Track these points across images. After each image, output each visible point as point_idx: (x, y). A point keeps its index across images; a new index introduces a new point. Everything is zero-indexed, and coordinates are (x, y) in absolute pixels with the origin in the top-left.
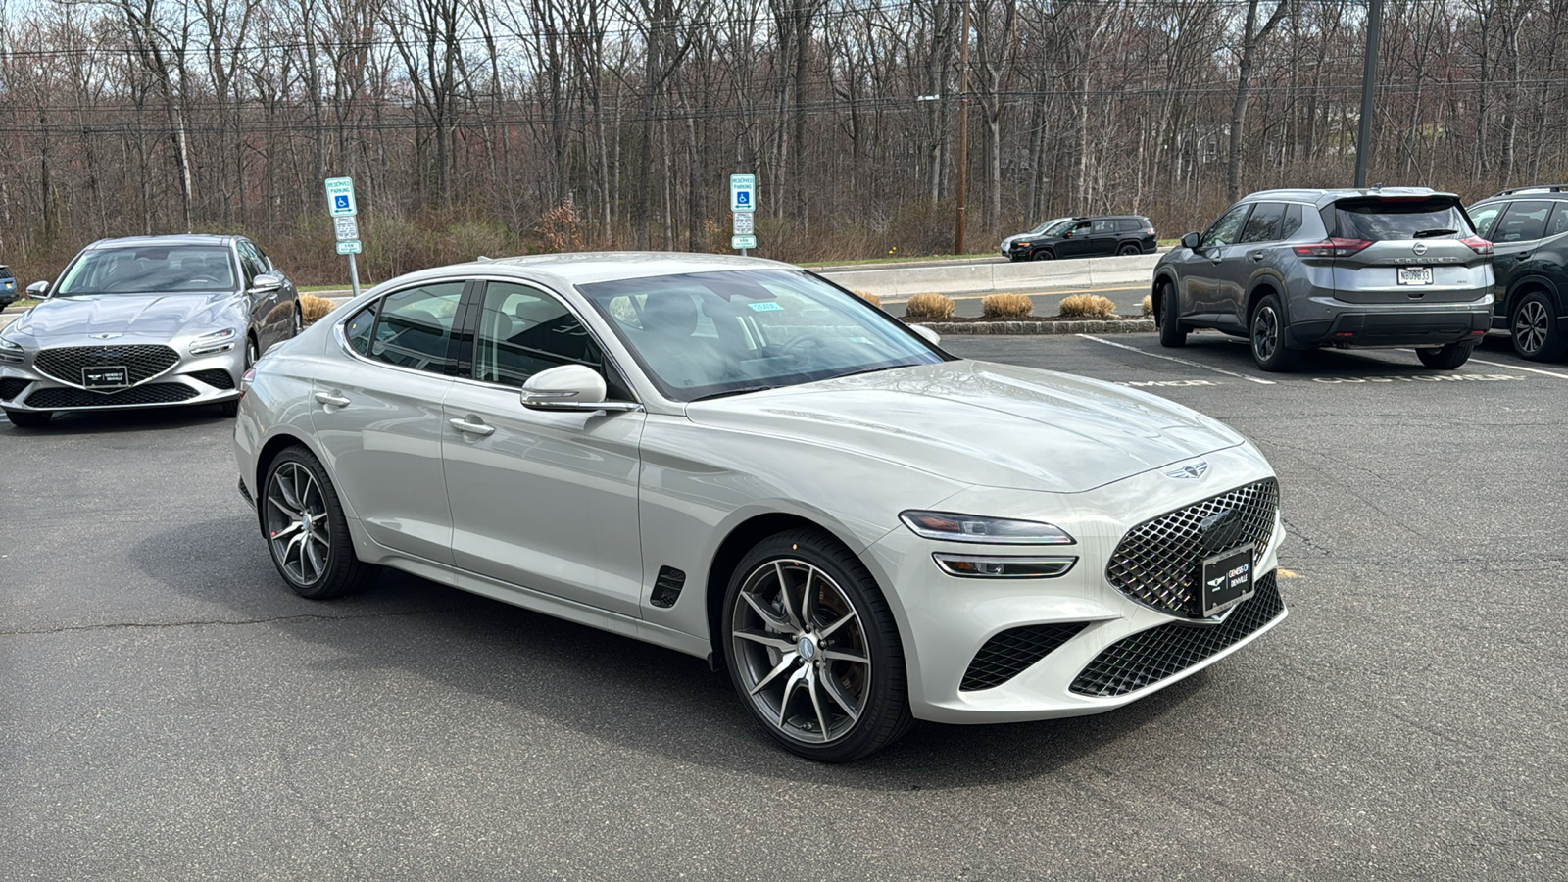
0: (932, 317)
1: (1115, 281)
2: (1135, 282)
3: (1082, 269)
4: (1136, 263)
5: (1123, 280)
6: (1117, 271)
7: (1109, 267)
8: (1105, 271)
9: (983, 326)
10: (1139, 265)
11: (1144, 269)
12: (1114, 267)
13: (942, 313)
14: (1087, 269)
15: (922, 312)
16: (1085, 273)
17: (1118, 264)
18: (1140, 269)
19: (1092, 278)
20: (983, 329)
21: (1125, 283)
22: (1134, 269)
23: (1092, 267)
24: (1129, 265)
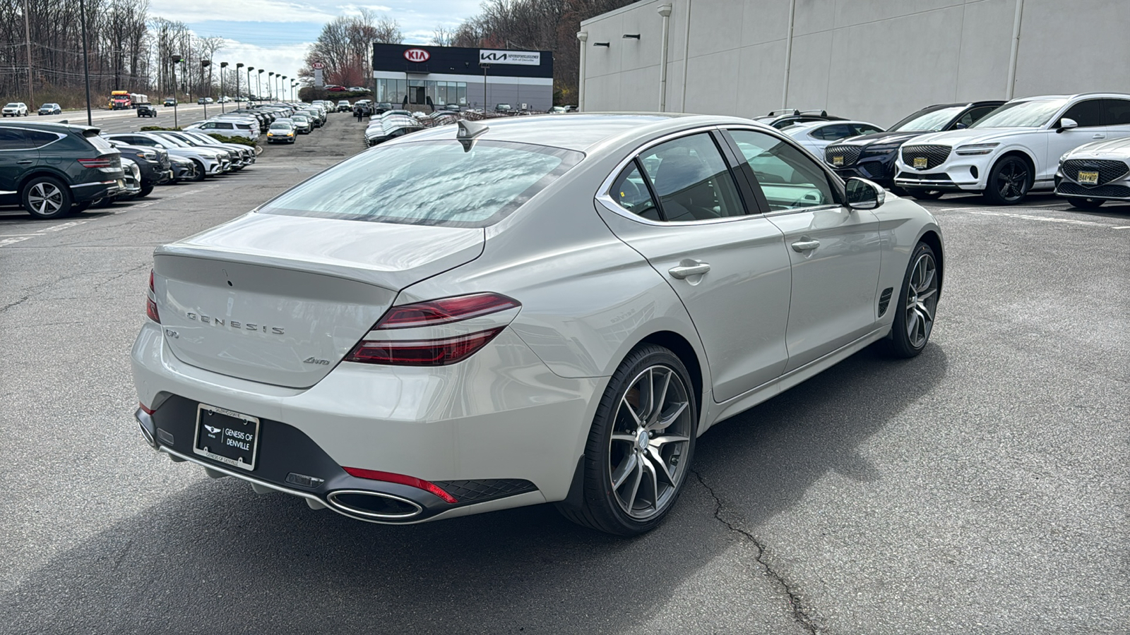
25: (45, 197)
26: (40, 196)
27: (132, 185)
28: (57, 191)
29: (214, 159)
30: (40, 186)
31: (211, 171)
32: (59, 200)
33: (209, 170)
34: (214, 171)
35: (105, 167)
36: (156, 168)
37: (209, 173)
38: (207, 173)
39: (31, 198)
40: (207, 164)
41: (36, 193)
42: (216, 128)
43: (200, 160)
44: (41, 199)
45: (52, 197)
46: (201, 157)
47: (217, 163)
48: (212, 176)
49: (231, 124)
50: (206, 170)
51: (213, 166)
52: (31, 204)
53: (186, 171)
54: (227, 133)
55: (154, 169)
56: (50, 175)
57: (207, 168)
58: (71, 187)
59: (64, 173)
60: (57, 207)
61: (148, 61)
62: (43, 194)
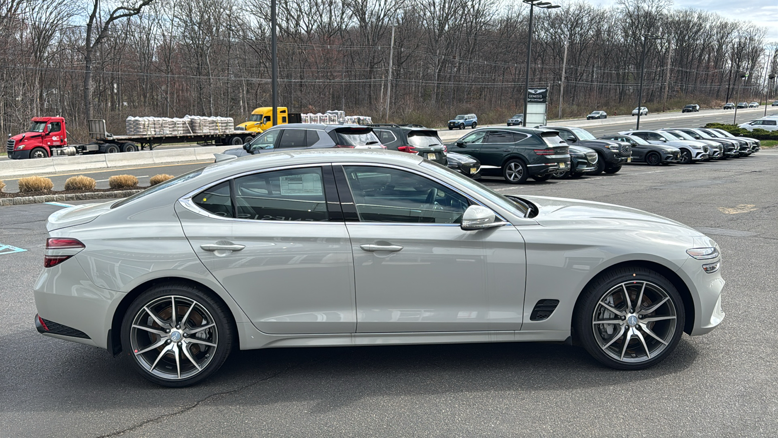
0: (86, 189)
1: (69, 170)
2: (80, 170)
3: (49, 164)
4: (79, 160)
5: (73, 169)
6: (69, 164)
7: (64, 162)
8: (62, 164)
9: (120, 193)
10: (81, 161)
11: (84, 163)
12: (67, 162)
13: (91, 186)
14: (52, 163)
15: (80, 187)
16: (51, 165)
17: (69, 161)
18: (82, 163)
19: (56, 168)
20: (120, 195)
21: (74, 170)
22: (78, 163)
23: (55, 162)
24: (76, 161)
25: (514, 172)
26: (512, 170)
27: (586, 166)
28: (520, 168)
29: (700, 148)
30: (513, 164)
31: (696, 157)
32: (521, 173)
33: (695, 156)
34: (698, 157)
35: (549, 155)
36: (616, 155)
37: (695, 159)
38: (693, 159)
39: (508, 171)
40: (694, 152)
41: (510, 169)
42: (763, 124)
43: (689, 149)
44: (512, 172)
45: (518, 171)
46: (691, 147)
47: (703, 151)
48: (698, 160)
49: (775, 121)
50: (693, 156)
51: (698, 154)
52: (507, 174)
53: (671, 157)
54: (768, 128)
55: (615, 156)
56: (517, 158)
57: (694, 155)
58: (528, 166)
59: (525, 157)
60: (520, 177)
61: (761, 74)
62: (514, 169)
